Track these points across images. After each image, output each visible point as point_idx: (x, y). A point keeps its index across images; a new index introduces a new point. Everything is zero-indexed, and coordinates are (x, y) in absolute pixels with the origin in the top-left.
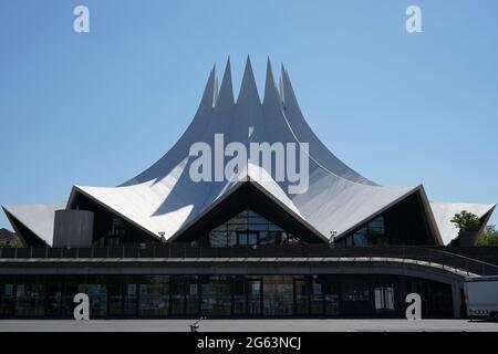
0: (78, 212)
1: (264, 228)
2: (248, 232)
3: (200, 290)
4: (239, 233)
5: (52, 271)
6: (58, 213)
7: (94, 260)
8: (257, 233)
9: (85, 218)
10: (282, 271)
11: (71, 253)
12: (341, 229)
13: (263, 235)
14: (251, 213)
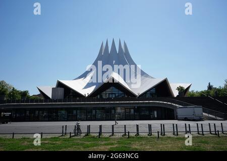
0: (59, 88)
1: (117, 92)
2: (112, 94)
3: (96, 112)
4: (109, 94)
5: (50, 107)
6: (53, 89)
7: (63, 103)
8: (115, 94)
9: (61, 90)
10: (121, 106)
11: (56, 101)
12: (141, 92)
13: (117, 95)
14: (113, 88)
